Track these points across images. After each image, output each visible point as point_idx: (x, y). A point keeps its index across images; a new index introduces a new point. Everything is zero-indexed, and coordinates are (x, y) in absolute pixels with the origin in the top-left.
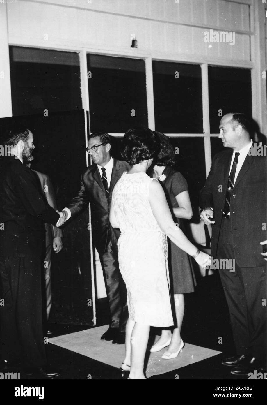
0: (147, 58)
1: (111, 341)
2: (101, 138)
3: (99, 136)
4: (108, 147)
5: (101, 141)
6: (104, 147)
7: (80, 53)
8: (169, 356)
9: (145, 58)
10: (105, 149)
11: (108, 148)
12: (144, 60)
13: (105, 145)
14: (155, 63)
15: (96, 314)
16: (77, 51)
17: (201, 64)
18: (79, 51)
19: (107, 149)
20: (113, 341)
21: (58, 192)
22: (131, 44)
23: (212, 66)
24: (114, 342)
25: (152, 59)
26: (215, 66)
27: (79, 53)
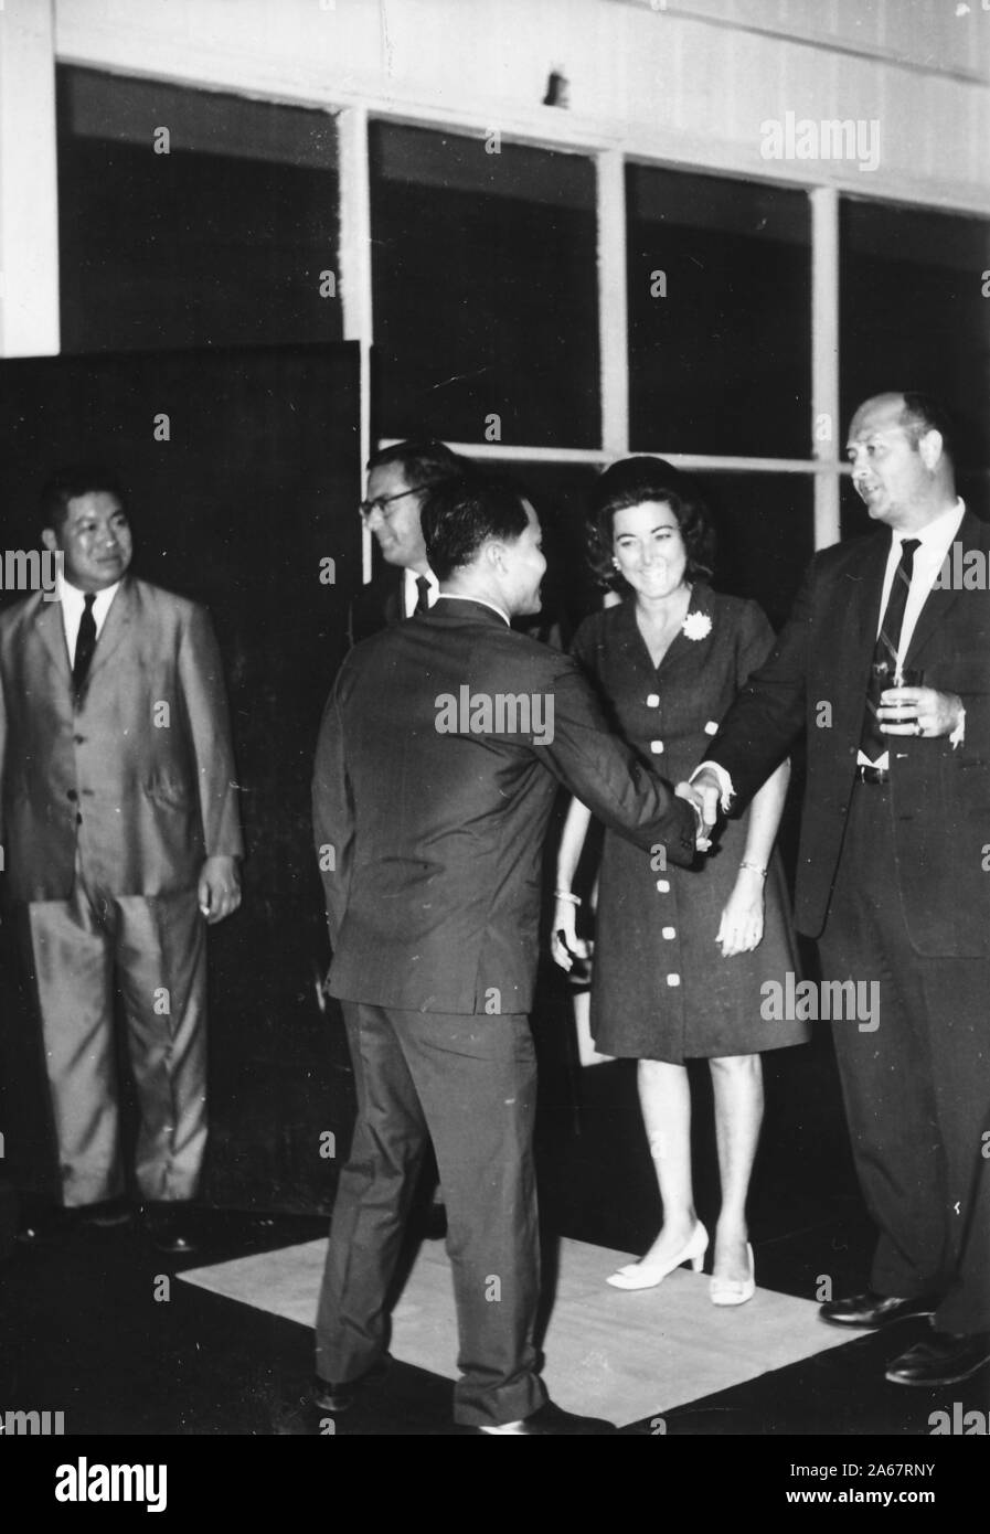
0: (604, 150)
2: (408, 469)
3: (401, 458)
5: (406, 481)
7: (342, 115)
9: (595, 149)
12: (594, 158)
14: (638, 174)
16: (330, 104)
17: (813, 187)
18: (336, 105)
21: (240, 674)
22: (543, 92)
23: (853, 198)
25: (626, 155)
26: (866, 200)
27: (338, 114)
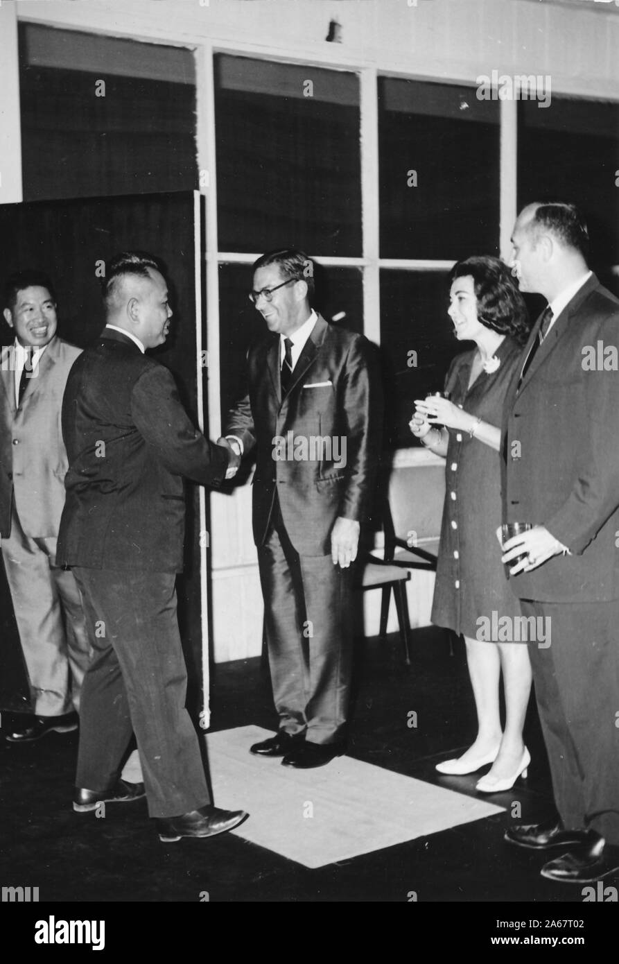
0: (365, 68)
1: (281, 759)
2: (283, 268)
3: (278, 261)
4: (301, 288)
5: (282, 277)
6: (290, 289)
7: (198, 51)
8: (493, 785)
9: (357, 68)
10: (292, 294)
11: (301, 290)
12: (358, 74)
13: (293, 285)
14: (385, 83)
15: (211, 702)
16: (190, 44)
18: (195, 44)
19: (297, 294)
20: (284, 760)
22: (326, 32)
24: (285, 763)
25: (379, 70)
27: (195, 49)
